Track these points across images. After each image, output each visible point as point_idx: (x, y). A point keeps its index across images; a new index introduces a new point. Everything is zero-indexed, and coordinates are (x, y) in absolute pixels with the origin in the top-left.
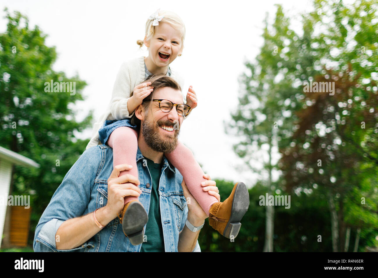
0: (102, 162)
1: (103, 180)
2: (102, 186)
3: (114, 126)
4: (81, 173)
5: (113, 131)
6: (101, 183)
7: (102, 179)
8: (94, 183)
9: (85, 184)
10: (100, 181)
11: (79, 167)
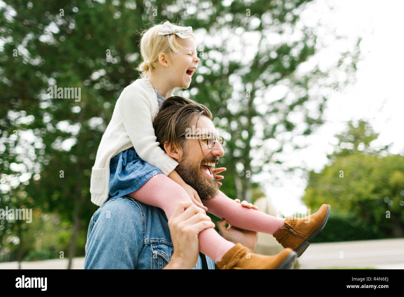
0: (143, 216)
1: (155, 240)
2: (156, 247)
3: (147, 174)
4: (122, 232)
5: (149, 180)
6: (153, 243)
7: (153, 238)
8: (144, 245)
9: (133, 246)
10: (151, 241)
11: (115, 226)
